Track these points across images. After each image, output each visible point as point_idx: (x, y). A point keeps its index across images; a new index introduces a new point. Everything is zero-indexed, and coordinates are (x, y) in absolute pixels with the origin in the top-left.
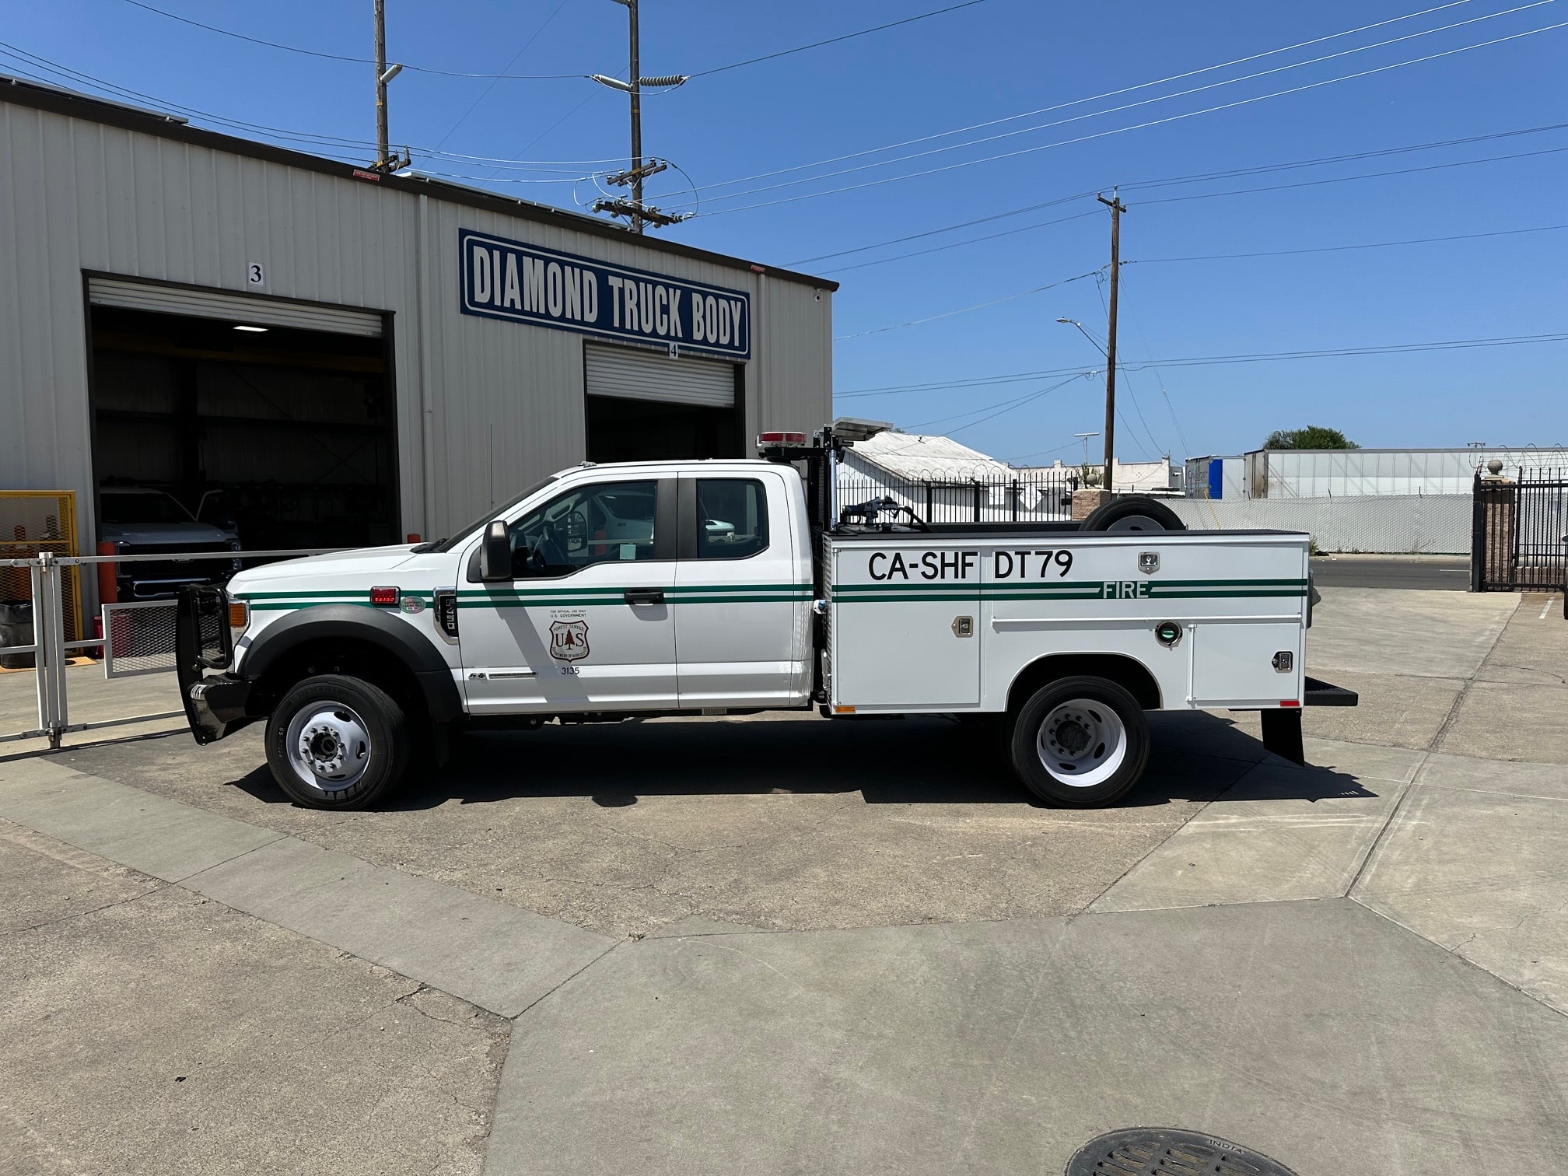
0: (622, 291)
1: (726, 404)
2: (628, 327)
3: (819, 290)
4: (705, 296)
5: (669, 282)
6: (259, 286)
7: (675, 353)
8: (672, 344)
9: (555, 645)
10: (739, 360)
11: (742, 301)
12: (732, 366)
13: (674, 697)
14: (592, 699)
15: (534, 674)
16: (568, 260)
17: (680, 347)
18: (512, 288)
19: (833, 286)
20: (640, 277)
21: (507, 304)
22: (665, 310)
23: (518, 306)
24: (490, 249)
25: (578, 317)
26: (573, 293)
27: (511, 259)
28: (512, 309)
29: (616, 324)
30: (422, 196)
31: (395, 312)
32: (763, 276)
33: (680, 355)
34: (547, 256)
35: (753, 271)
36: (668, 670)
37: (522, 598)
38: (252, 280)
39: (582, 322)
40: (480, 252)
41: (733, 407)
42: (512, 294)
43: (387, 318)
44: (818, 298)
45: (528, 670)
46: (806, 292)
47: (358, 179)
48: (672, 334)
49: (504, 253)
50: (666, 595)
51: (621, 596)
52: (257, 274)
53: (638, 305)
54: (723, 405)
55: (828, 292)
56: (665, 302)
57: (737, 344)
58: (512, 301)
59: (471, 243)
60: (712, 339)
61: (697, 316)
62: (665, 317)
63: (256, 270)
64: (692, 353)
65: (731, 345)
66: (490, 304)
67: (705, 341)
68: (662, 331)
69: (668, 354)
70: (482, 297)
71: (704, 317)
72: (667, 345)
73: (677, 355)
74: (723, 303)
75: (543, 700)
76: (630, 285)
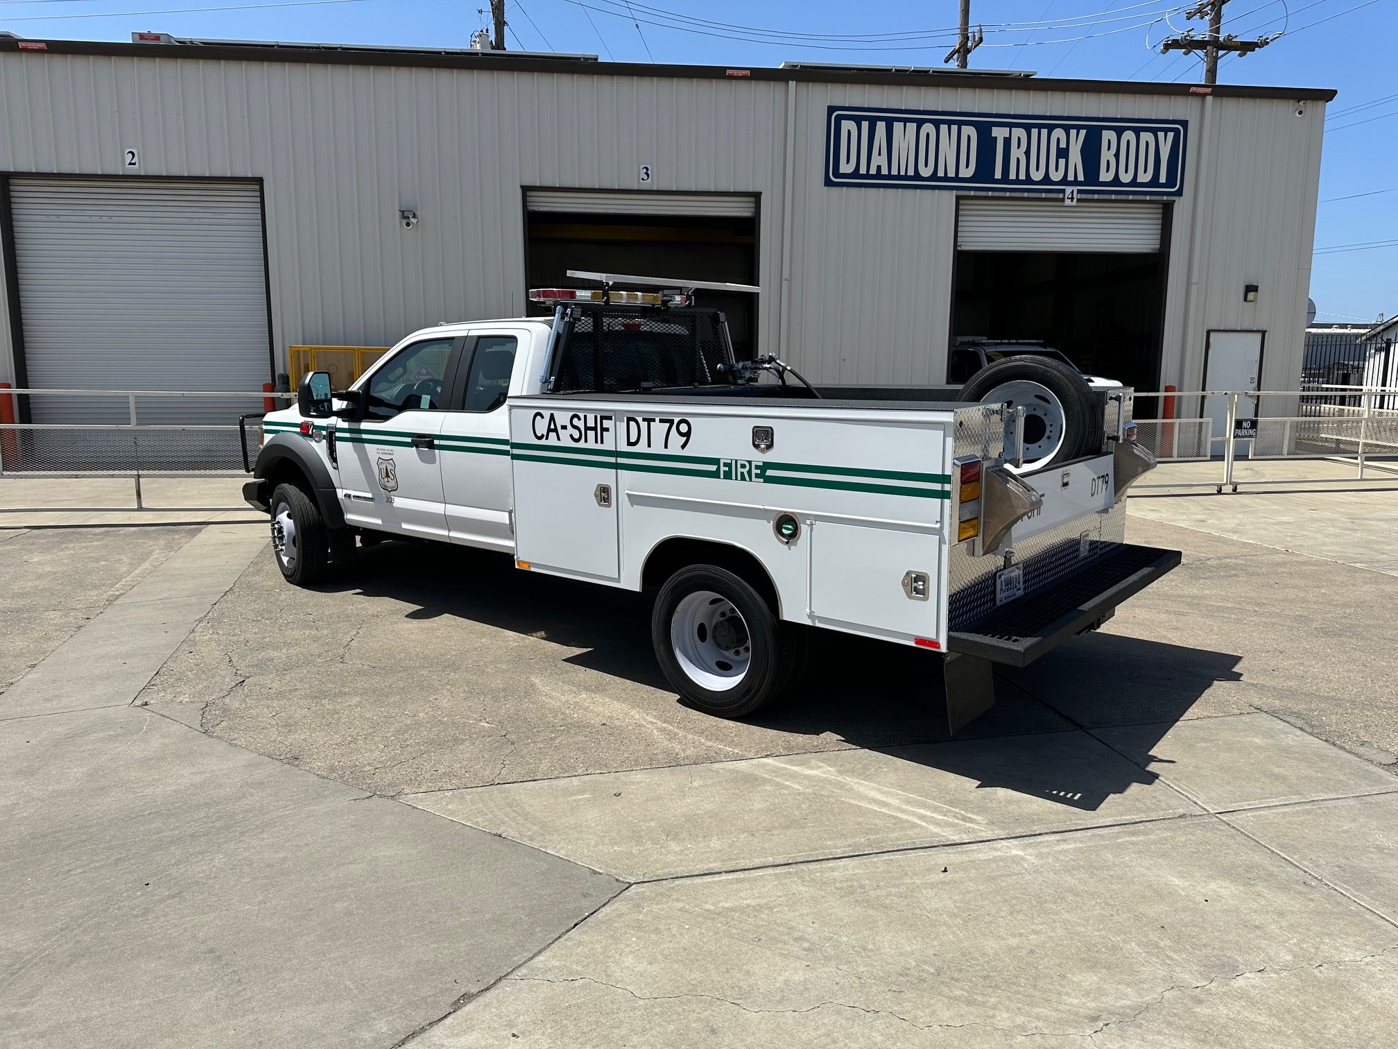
0: (1007, 141)
1: (1153, 249)
2: (1012, 176)
3: (1301, 103)
4: (1119, 132)
5: (1068, 123)
6: (647, 185)
7: (1072, 199)
8: (1069, 189)
9: (381, 478)
10: (1165, 198)
11: (1177, 131)
12: (1161, 206)
13: (445, 533)
14: (405, 526)
15: (372, 499)
16: (940, 119)
17: (1079, 192)
18: (880, 154)
19: (1328, 95)
20: (1029, 123)
21: (873, 171)
22: (1063, 153)
23: (885, 171)
24: (858, 121)
25: (951, 174)
26: (948, 151)
27: (881, 127)
28: (879, 175)
29: (998, 175)
30: (790, 82)
31: (761, 193)
32: (1209, 99)
33: (1078, 200)
34: (918, 118)
35: (1194, 94)
36: (437, 508)
37: (364, 436)
38: (643, 179)
39: (957, 179)
40: (847, 125)
41: (1156, 252)
42: (879, 160)
43: (757, 196)
44: (1300, 113)
45: (370, 495)
46: (1284, 109)
47: (731, 77)
48: (1071, 178)
49: (873, 123)
50: (436, 442)
51: (409, 440)
52: (647, 174)
53: (1028, 153)
54: (1149, 251)
55: (1320, 103)
56: (1063, 145)
57: (1163, 179)
58: (879, 168)
59: (839, 119)
60: (1126, 178)
61: (1106, 155)
62: (1062, 162)
63: (645, 170)
64: (1096, 196)
65: (1154, 182)
66: (856, 174)
67: (1116, 181)
68: (1056, 176)
69: (1063, 200)
70: (846, 168)
71: (1117, 155)
72: (1063, 191)
73: (1075, 200)
74: (1146, 137)
75: (379, 522)
76: (1019, 133)
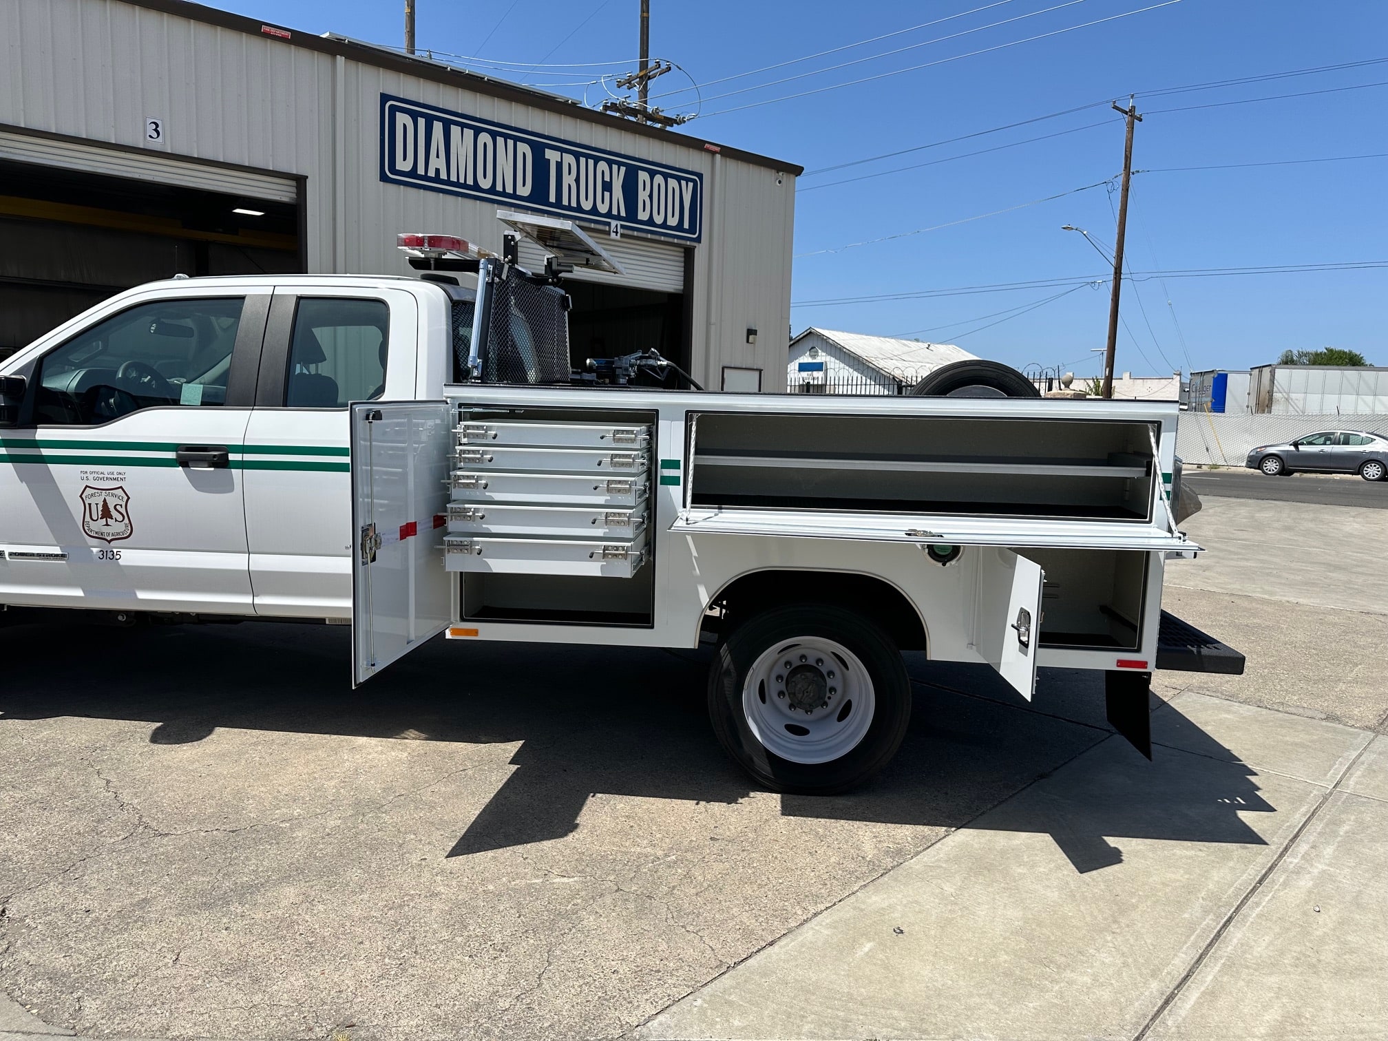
0: (559, 165)
1: (675, 289)
2: (565, 202)
3: (781, 174)
4: (652, 174)
6: (156, 144)
7: (617, 232)
8: (614, 223)
9: (88, 518)
10: (688, 243)
11: (694, 181)
12: (683, 250)
13: (248, 599)
14: (141, 595)
15: (63, 556)
16: (498, 131)
17: (622, 226)
18: (438, 157)
19: (797, 170)
20: (580, 151)
21: (432, 174)
22: (607, 187)
23: (443, 176)
24: (414, 116)
25: (509, 190)
26: (505, 166)
27: (438, 127)
28: (437, 179)
29: (552, 199)
30: (338, 56)
31: (307, 177)
32: (718, 157)
33: (622, 235)
34: (477, 126)
35: (708, 151)
36: (235, 562)
37: (45, 452)
38: (150, 136)
39: (514, 196)
40: (402, 119)
41: (681, 292)
42: (438, 163)
43: (300, 181)
44: (780, 182)
45: (57, 551)
46: (767, 176)
47: (267, 36)
48: (615, 212)
49: (430, 121)
50: (232, 457)
51: (171, 455)
52: (156, 130)
53: (577, 180)
54: (672, 291)
55: (792, 176)
56: (607, 179)
57: (686, 226)
58: (437, 171)
59: (393, 110)
60: (659, 220)
61: (643, 195)
62: (607, 194)
63: (154, 127)
64: (635, 233)
65: (679, 227)
66: (413, 173)
67: (651, 222)
68: (603, 209)
69: (608, 233)
70: (404, 165)
71: (651, 196)
72: (609, 224)
73: (619, 234)
74: (672, 183)
75: (79, 593)
76: (569, 159)
